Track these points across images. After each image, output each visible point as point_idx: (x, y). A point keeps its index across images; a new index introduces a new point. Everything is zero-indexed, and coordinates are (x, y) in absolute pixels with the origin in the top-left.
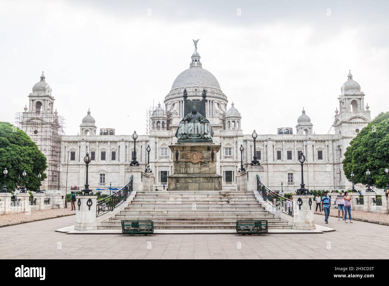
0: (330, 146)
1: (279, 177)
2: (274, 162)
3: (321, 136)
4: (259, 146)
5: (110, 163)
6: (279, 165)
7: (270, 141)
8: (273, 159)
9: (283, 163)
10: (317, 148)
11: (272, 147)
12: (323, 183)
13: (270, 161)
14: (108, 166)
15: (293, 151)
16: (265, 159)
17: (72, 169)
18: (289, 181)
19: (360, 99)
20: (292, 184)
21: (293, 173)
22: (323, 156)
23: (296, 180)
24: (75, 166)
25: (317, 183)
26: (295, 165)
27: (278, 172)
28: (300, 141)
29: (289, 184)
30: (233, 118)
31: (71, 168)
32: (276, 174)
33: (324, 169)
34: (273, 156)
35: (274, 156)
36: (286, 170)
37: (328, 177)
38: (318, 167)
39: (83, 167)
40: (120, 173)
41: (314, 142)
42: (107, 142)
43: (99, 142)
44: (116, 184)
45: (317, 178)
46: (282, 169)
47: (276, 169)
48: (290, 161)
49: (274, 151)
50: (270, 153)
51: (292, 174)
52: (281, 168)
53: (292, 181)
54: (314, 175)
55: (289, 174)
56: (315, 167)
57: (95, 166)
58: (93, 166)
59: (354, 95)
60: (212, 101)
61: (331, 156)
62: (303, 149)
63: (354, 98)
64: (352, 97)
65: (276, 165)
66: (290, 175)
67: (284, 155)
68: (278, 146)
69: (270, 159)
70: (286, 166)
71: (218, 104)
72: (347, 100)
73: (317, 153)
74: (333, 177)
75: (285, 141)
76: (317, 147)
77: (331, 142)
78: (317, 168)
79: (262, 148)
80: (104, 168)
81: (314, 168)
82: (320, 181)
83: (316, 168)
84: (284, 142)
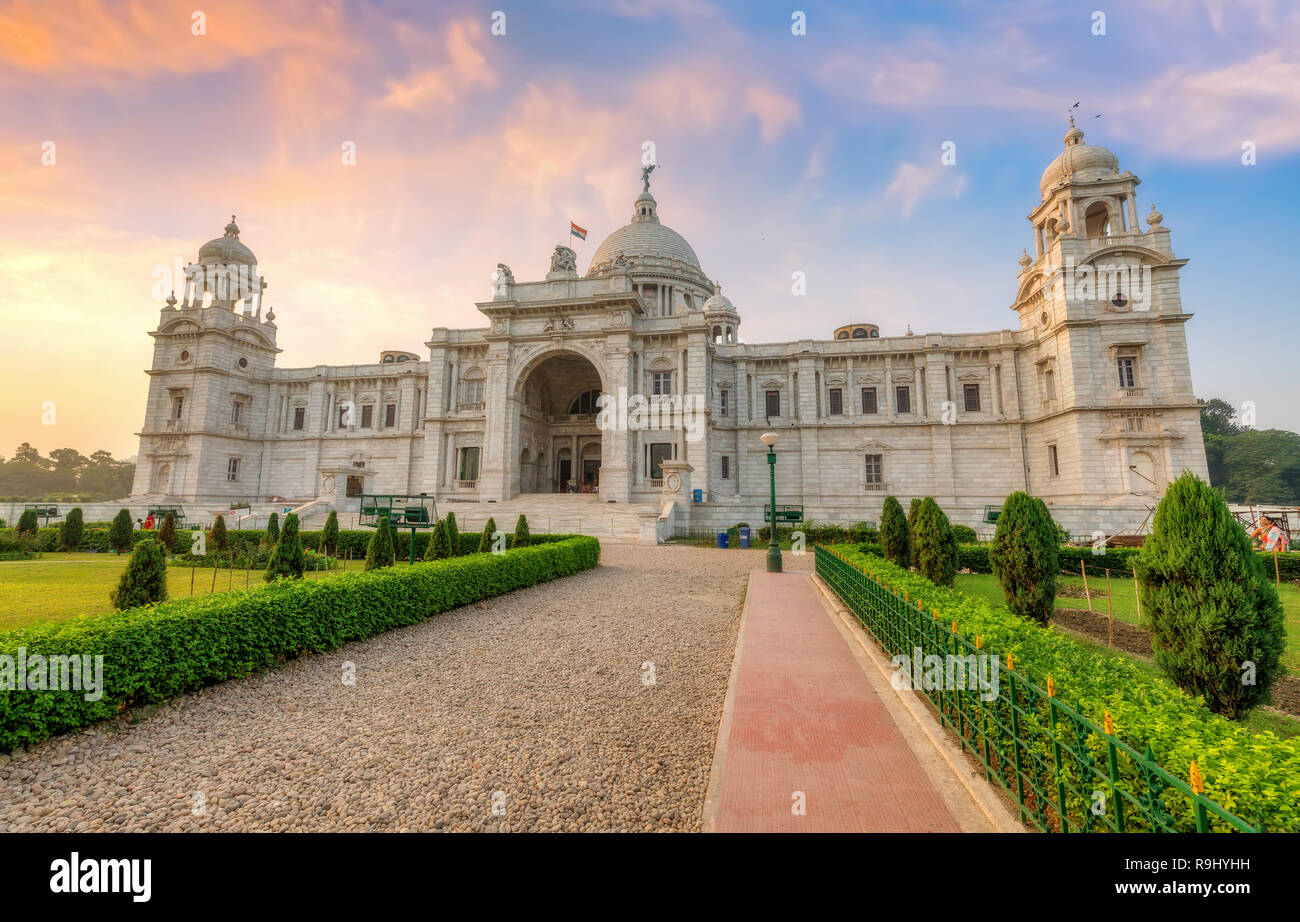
0: (1005, 365)
1: (835, 467)
2: (822, 422)
3: (972, 339)
4: (773, 377)
5: (379, 434)
6: (837, 431)
7: (806, 358)
8: (815, 412)
9: (849, 422)
10: (959, 374)
11: (814, 377)
12: (987, 486)
13: (808, 417)
14: (374, 442)
15: (879, 388)
16: (792, 414)
17: (293, 450)
18: (869, 479)
19: (1122, 198)
20: (878, 488)
21: (881, 455)
22: (984, 401)
23: (894, 476)
24: (298, 443)
25: (963, 485)
26: (888, 430)
27: (834, 453)
28: (903, 356)
29: (868, 488)
30: (717, 319)
31: (292, 447)
32: (827, 457)
33: (990, 441)
34: (814, 403)
35: (818, 403)
36: (858, 444)
37: (1005, 467)
38: (967, 434)
39: (314, 446)
40: (398, 459)
41: (951, 359)
42: (375, 380)
43: (356, 381)
44: (389, 487)
45: (965, 470)
46: (845, 444)
47: (828, 443)
48: (870, 419)
49: (818, 390)
50: (807, 395)
51: (878, 458)
52: (844, 441)
53: (879, 479)
54: (953, 459)
55: (868, 458)
56: (957, 434)
57: (344, 442)
58: (338, 442)
59: (1099, 184)
60: (671, 288)
61: (1013, 400)
62: (913, 382)
63: (1097, 195)
64: (1090, 192)
65: (826, 432)
66: (873, 460)
67: (852, 398)
68: (832, 374)
69: (805, 413)
70: (858, 432)
71: (687, 297)
72: (1069, 202)
73: (962, 392)
74: (1022, 465)
75: (855, 358)
76: (962, 372)
77: (1009, 355)
78: (963, 439)
79: (783, 381)
80: (364, 447)
81: (954, 437)
82: (976, 480)
83: (961, 437)
84: (850, 363)
